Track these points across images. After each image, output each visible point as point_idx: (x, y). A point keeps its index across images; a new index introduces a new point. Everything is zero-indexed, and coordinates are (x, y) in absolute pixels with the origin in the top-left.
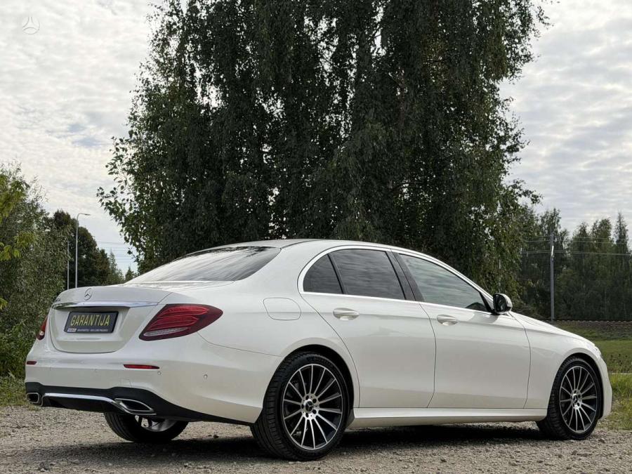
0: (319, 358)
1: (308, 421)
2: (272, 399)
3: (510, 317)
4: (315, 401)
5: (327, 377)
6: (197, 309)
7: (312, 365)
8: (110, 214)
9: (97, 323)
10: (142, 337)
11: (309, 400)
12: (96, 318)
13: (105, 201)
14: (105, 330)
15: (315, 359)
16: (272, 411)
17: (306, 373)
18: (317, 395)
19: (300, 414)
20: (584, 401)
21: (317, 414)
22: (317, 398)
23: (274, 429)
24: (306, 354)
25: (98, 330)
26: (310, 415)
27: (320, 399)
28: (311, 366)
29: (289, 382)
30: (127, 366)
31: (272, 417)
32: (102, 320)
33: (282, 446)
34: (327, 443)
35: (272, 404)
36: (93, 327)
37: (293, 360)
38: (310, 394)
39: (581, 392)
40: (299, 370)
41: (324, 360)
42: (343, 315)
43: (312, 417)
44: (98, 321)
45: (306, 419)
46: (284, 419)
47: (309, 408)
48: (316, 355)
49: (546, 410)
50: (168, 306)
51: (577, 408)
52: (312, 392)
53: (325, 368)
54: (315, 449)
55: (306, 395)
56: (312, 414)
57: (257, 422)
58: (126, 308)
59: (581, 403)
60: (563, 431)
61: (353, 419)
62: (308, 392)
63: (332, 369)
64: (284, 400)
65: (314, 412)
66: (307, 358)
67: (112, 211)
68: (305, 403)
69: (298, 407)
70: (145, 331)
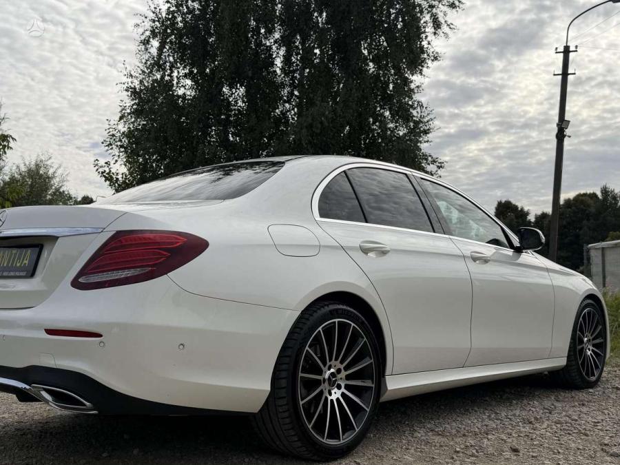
0: (345, 310)
1: (332, 401)
2: (284, 374)
3: (531, 255)
4: (339, 371)
5: (355, 336)
6: (168, 238)
7: (337, 320)
8: (105, 181)
9: (12, 264)
10: (76, 284)
11: (332, 370)
12: (12, 254)
13: (101, 170)
14: (22, 274)
15: (340, 312)
16: (283, 393)
17: (329, 331)
18: (342, 362)
19: (321, 393)
20: (594, 346)
21: (343, 390)
22: (342, 367)
23: (288, 421)
24: (328, 305)
25: (12, 274)
26: (333, 392)
27: (346, 369)
28: (335, 322)
29: (307, 348)
30: (50, 332)
31: (283, 402)
32: (19, 258)
33: (299, 444)
34: (357, 430)
35: (283, 383)
36: (8, 269)
37: (312, 315)
38: (333, 363)
39: (591, 335)
40: (320, 329)
41: (352, 312)
42: (371, 250)
43: (336, 394)
44: (14, 259)
45: (330, 398)
46: (301, 403)
47: (332, 382)
48: (341, 307)
49: (566, 358)
50: (119, 235)
51: (589, 353)
52: (336, 359)
53: (353, 324)
54: (342, 441)
55: (328, 363)
56: (336, 390)
57: (260, 411)
58: (53, 239)
59: (591, 348)
60: (580, 380)
61: (386, 392)
62: (330, 360)
63: (361, 324)
64: (301, 375)
65: (339, 387)
66: (331, 311)
67: (107, 179)
68: (327, 374)
69: (318, 383)
70: (81, 274)
